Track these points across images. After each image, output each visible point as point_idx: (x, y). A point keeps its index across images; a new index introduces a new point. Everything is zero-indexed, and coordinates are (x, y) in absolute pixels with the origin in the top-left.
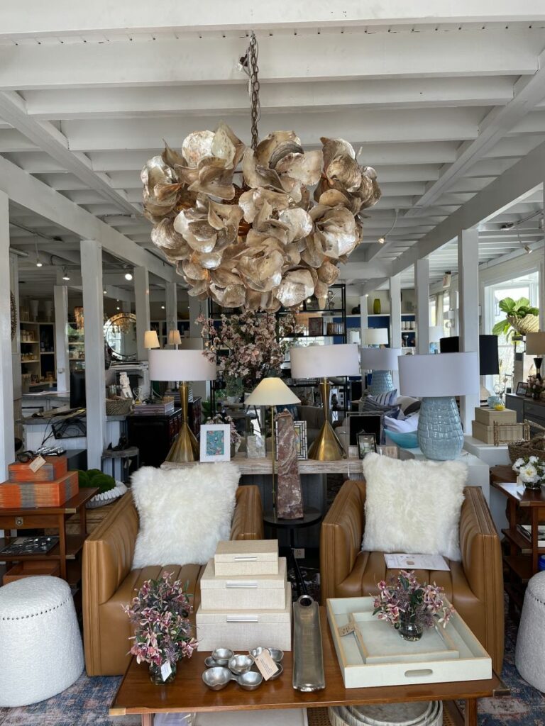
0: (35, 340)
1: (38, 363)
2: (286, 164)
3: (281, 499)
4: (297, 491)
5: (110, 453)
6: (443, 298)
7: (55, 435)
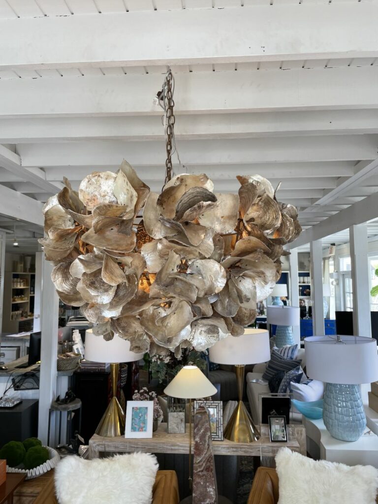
0: (27, 286)
1: (27, 302)
2: (195, 213)
3: (196, 497)
4: (211, 489)
5: (56, 406)
6: (329, 261)
7: (14, 386)
